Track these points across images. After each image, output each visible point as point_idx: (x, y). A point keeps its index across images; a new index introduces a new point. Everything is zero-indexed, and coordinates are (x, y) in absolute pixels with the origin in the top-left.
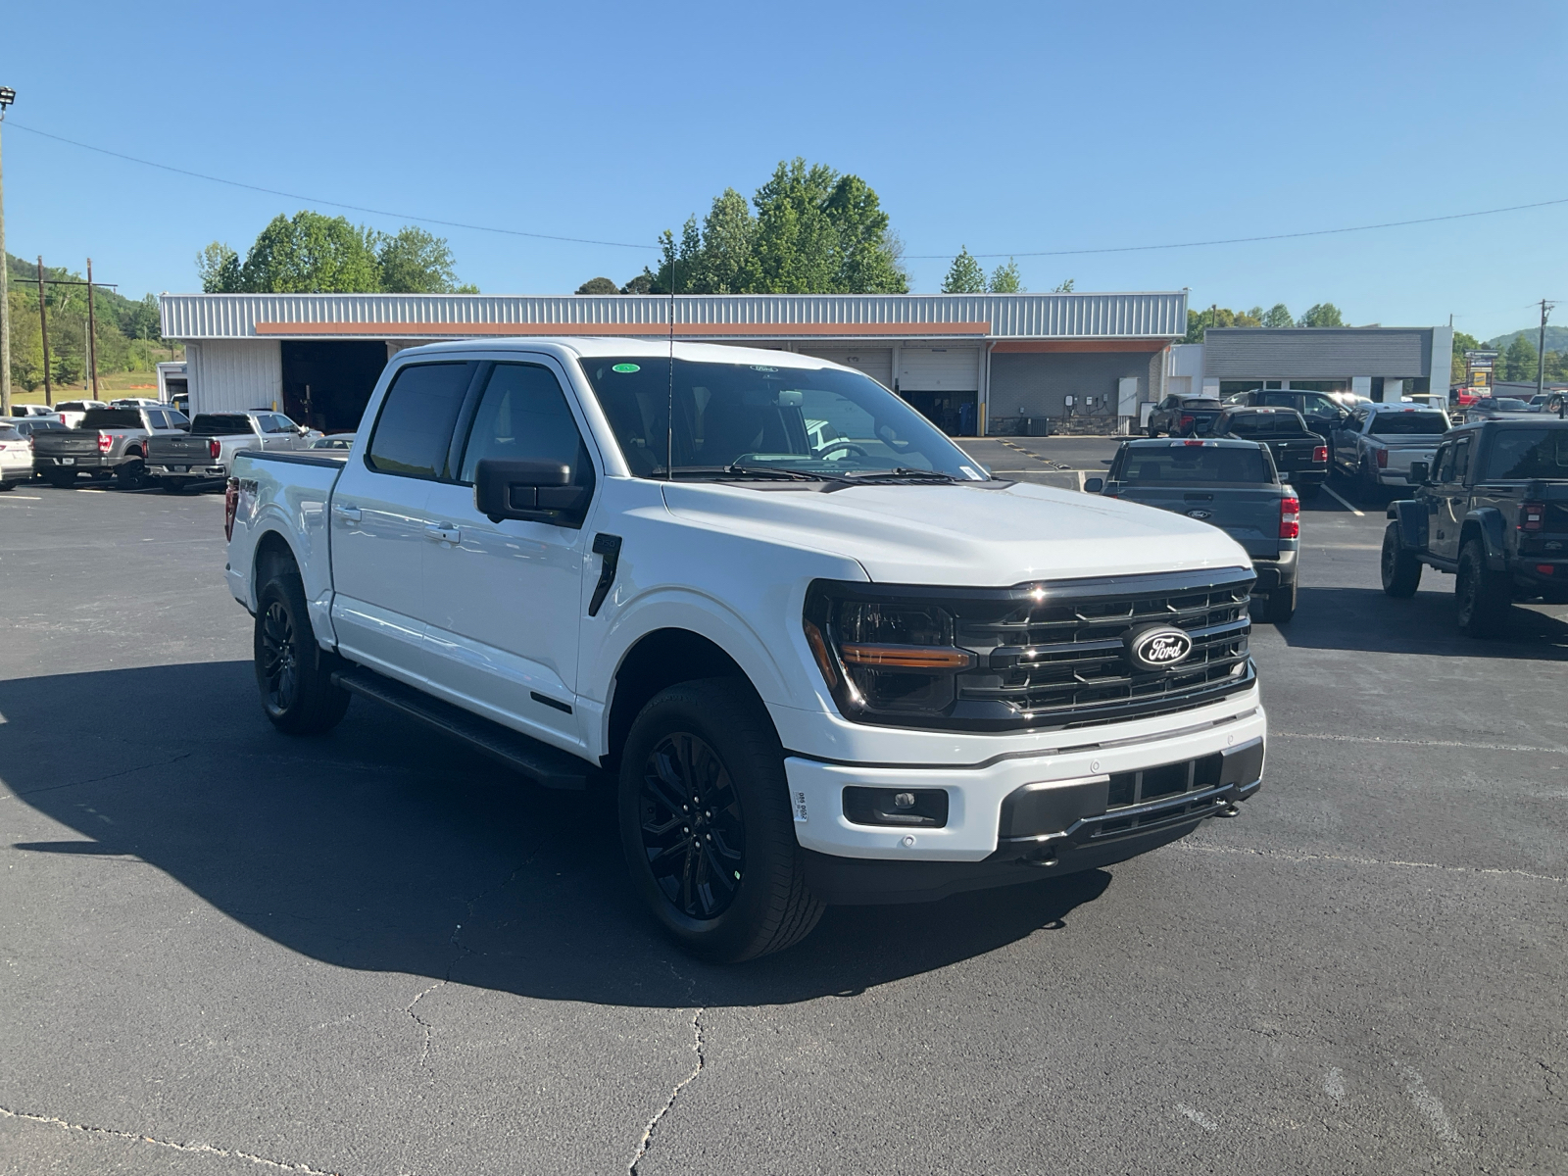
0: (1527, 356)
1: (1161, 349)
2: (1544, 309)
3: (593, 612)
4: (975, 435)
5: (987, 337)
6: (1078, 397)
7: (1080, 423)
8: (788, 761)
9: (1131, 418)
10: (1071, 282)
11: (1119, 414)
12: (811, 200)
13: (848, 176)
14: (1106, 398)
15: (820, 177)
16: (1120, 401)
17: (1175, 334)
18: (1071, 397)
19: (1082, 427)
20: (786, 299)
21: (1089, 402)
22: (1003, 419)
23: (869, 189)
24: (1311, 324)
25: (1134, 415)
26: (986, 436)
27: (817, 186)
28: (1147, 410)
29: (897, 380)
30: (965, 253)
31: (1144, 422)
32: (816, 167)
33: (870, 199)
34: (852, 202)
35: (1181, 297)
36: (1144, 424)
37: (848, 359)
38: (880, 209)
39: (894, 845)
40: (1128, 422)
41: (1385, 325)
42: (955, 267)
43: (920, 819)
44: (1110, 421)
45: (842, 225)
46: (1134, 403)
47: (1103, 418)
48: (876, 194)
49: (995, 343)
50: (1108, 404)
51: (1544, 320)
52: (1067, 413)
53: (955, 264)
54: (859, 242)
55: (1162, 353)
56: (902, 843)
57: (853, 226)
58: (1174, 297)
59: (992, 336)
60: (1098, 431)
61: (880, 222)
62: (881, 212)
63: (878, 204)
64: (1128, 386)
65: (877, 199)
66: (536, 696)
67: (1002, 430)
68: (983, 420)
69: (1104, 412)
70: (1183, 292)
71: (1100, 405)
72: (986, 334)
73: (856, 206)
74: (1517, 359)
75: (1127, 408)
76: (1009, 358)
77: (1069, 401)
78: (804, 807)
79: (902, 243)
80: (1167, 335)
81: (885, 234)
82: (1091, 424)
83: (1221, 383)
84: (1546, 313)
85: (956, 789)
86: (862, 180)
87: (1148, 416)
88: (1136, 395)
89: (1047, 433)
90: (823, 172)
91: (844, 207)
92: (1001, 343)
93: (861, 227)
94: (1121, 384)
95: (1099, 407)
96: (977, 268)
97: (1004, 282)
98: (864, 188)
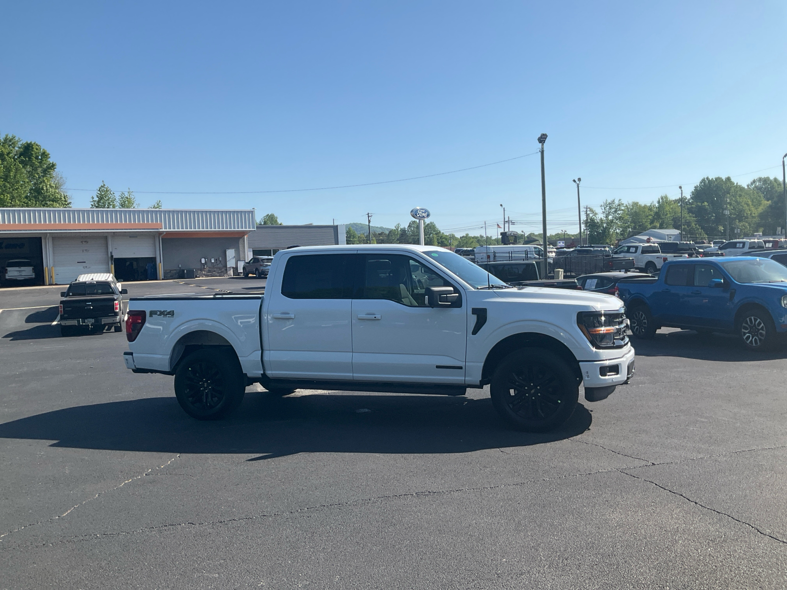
0: (353, 236)
1: (244, 236)
2: (369, 217)
3: (475, 332)
4: (156, 279)
5: (161, 230)
6: (207, 259)
7: (209, 271)
8: (580, 363)
9: (233, 268)
10: (160, 201)
11: (228, 266)
12: (8, 154)
13: (31, 142)
14: (220, 259)
15: (10, 141)
16: (227, 260)
17: (251, 229)
18: (204, 259)
19: (210, 273)
20: (45, 210)
21: (213, 261)
22: (171, 271)
23: (43, 149)
24: (265, 223)
25: (234, 266)
26: (163, 279)
27: (9, 146)
28: (241, 265)
29: (111, 253)
30: (104, 185)
31: (240, 270)
32: (7, 136)
33: (45, 155)
34: (34, 155)
35: (252, 212)
36: (241, 270)
37: (82, 242)
38: (51, 160)
39: (611, 381)
40: (232, 270)
41: (315, 224)
42: (99, 192)
43: (613, 373)
44: (223, 270)
45: (29, 168)
46: (234, 261)
47: (220, 269)
48: (48, 152)
49: (165, 233)
50: (222, 262)
51: (369, 222)
52: (203, 267)
53: (99, 191)
54: (39, 178)
55: (244, 238)
56: (612, 380)
57: (35, 169)
58: (249, 212)
59: (163, 230)
60: (218, 275)
61: (52, 166)
62: (51, 162)
63: (50, 157)
64: (231, 253)
65: (49, 154)
66: (438, 367)
67: (171, 276)
68: (161, 271)
69: (220, 266)
70: (253, 210)
71: (218, 262)
72: (160, 229)
73: (37, 158)
74: (350, 237)
75: (231, 263)
76: (171, 241)
77: (203, 261)
78: (588, 375)
79: (64, 179)
80: (247, 229)
81: (54, 173)
82: (215, 271)
83: (253, 251)
84: (370, 218)
85: (620, 364)
86: (38, 144)
87: (242, 267)
88: (235, 257)
89: (195, 277)
90: (12, 139)
91: (30, 158)
92: (168, 233)
93: (41, 169)
94: (227, 252)
95: (218, 263)
96: (112, 193)
97: (126, 202)
98: (40, 149)
